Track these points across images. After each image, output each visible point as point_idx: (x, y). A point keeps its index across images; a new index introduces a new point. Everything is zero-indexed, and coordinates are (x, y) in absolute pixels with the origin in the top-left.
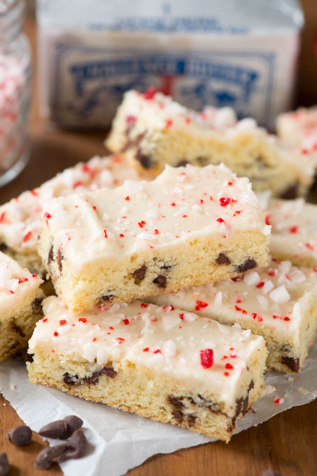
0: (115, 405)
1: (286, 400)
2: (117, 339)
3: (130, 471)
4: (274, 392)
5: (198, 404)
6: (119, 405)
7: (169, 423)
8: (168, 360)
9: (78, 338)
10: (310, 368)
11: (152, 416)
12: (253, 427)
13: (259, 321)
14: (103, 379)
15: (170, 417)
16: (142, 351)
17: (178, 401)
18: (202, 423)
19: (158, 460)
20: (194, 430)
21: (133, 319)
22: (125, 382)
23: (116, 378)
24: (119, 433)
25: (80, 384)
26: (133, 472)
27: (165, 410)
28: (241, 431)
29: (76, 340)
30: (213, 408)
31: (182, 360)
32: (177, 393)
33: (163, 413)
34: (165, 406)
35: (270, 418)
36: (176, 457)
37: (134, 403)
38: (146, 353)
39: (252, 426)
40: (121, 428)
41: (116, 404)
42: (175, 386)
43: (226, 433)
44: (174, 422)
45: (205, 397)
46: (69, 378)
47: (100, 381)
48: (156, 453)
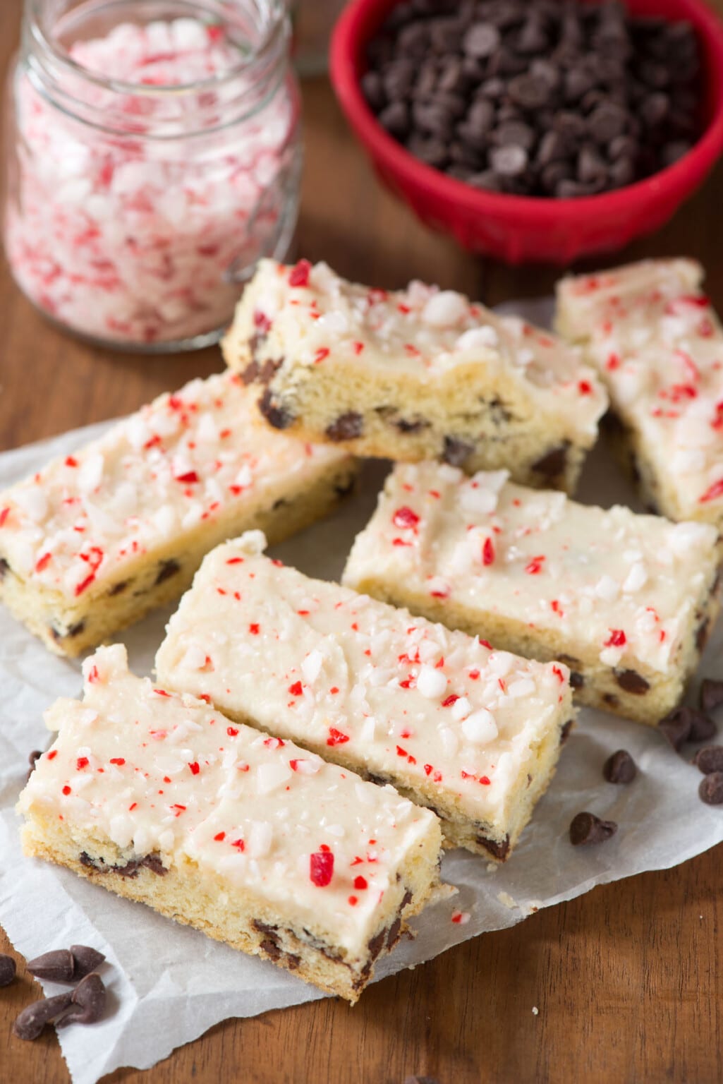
0: (166, 912)
1: (474, 917)
2: (172, 807)
3: (176, 1051)
4: (456, 895)
5: (302, 942)
6: (173, 913)
7: (257, 956)
8: (253, 864)
9: (105, 800)
10: (530, 846)
11: (227, 940)
12: (408, 969)
13: (436, 781)
14: (145, 872)
15: (257, 950)
16: (213, 840)
17: (270, 931)
18: (311, 968)
19: (230, 1031)
20: (298, 975)
21: (207, 762)
22: (181, 885)
23: (167, 876)
24: (165, 978)
25: (106, 872)
26: (181, 1055)
27: (249, 936)
28: (384, 977)
29: (100, 806)
30: (328, 953)
31: (279, 868)
32: (268, 919)
33: (246, 939)
34: (248, 932)
35: (440, 952)
36: (261, 1026)
37: (197, 916)
38: (219, 843)
39: (406, 967)
40: (172, 964)
41: (168, 911)
42: (263, 909)
43: (350, 990)
44: (265, 956)
45: (314, 933)
46: (89, 859)
47: (140, 875)
48: (228, 1016)
